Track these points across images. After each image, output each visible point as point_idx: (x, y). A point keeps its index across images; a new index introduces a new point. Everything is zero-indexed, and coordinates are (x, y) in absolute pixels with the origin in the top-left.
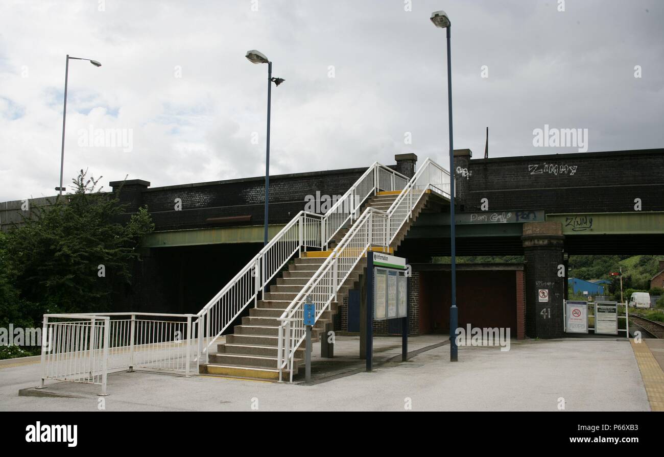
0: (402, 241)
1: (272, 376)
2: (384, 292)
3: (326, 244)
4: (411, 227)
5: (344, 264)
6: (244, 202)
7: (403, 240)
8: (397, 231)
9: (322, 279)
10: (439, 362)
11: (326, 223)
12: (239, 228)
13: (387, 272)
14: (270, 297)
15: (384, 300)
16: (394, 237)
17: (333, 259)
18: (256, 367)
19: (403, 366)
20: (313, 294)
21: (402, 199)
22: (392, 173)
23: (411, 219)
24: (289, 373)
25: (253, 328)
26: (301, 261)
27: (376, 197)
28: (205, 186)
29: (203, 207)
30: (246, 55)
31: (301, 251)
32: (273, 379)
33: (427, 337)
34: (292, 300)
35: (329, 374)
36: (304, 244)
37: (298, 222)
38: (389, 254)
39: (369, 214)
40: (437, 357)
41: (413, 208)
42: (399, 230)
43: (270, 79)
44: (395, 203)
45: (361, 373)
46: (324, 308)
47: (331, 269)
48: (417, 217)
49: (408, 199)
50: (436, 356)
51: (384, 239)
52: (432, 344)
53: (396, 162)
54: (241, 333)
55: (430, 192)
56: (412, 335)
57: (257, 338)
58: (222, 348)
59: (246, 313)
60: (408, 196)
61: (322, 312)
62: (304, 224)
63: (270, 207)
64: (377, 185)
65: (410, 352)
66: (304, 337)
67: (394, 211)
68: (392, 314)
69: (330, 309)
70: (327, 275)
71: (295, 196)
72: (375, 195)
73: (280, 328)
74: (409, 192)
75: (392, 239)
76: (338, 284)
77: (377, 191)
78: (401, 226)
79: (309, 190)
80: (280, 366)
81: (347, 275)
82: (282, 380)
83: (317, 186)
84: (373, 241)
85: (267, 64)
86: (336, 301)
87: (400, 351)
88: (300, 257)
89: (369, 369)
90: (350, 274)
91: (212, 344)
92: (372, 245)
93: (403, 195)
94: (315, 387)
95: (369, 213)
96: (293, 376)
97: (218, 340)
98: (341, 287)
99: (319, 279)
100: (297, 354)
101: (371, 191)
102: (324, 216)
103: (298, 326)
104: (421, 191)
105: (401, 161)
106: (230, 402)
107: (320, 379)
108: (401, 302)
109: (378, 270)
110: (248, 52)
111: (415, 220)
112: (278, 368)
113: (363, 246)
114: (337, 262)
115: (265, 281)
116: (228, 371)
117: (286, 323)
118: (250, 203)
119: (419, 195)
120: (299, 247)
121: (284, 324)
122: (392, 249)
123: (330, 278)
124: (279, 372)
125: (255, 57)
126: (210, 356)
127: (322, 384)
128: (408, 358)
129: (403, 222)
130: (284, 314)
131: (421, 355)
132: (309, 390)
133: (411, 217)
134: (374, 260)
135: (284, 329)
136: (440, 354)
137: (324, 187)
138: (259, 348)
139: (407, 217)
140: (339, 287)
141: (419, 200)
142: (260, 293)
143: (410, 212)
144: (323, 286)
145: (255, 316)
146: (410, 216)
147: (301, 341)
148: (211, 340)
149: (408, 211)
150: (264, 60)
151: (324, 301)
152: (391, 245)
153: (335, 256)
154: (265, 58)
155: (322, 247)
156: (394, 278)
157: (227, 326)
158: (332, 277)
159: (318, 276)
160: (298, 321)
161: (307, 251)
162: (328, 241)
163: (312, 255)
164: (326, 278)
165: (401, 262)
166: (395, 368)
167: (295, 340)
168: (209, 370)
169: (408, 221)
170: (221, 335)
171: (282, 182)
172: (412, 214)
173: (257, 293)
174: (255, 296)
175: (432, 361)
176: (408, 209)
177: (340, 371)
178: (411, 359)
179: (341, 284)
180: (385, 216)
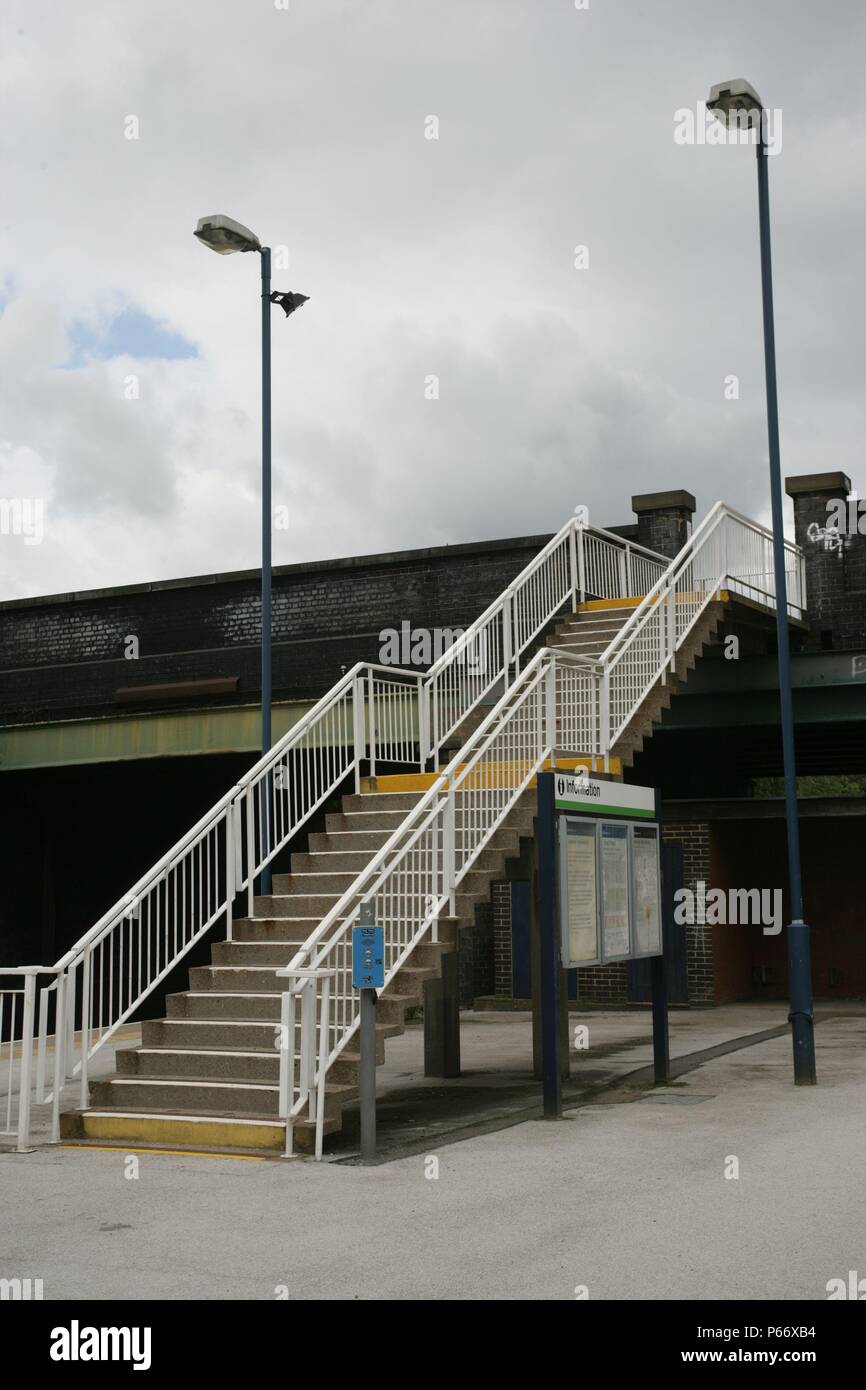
0: (646, 740)
1: (268, 1139)
2: (591, 886)
3: (435, 752)
4: (673, 698)
5: (475, 809)
6: (219, 639)
7: (651, 735)
8: (633, 712)
9: (409, 854)
10: (761, 1087)
11: (432, 695)
12: (204, 713)
13: (599, 829)
14: (271, 908)
15: (591, 908)
16: (621, 729)
17: (441, 796)
18: (222, 1113)
19: (655, 1099)
20: (384, 895)
21: (644, 622)
22: (623, 546)
23: (675, 674)
24: (313, 1131)
25: (218, 1000)
26: (359, 803)
27: (578, 617)
28: (109, 598)
29: (105, 657)
30: (195, 229)
31: (361, 775)
32: (269, 1148)
33: (739, 1011)
34: (324, 914)
35: (437, 1126)
36: (368, 755)
37: (350, 692)
38: (610, 778)
39: (547, 667)
40: (759, 1072)
41: (678, 645)
42: (636, 707)
43: (268, 297)
44: (623, 632)
45: (530, 1124)
46: (417, 937)
47: (436, 825)
48: (689, 670)
49: (662, 621)
50: (756, 1068)
51: (594, 734)
52: (750, 1032)
53: (636, 515)
54: (184, 1015)
55: (726, 599)
56: (694, 1004)
57: (229, 1027)
58: (129, 1061)
59: (201, 955)
60: (662, 611)
61: (410, 947)
62: (367, 700)
63: (276, 653)
64: (579, 582)
65: (676, 1059)
66: (357, 1021)
67: (620, 654)
68: (618, 949)
69: (435, 940)
70: (425, 840)
71: (360, 618)
72: (574, 611)
73: (285, 996)
74: (665, 600)
75: (617, 735)
76: (458, 867)
77: (578, 600)
78: (643, 696)
79: (397, 602)
80: (288, 1109)
81: (485, 840)
82: (295, 1150)
83: (419, 590)
84: (559, 742)
85: (257, 255)
86: (452, 915)
87: (646, 1055)
88: (358, 792)
89: (552, 1109)
90: (496, 835)
91: (101, 1048)
92: (557, 753)
93: (647, 610)
94: (386, 1169)
95: (544, 662)
96: (325, 1139)
97: (118, 1036)
98: (467, 875)
99: (402, 853)
100: (338, 1071)
101: (562, 601)
102: (426, 675)
103: (341, 990)
104: (700, 597)
105: (649, 512)
106: (129, 1226)
107: (409, 1144)
108: (645, 914)
109: (568, 823)
110: (200, 220)
111: (684, 678)
112: (282, 1113)
113: (532, 755)
114: (453, 803)
115: (257, 863)
116: (143, 1129)
117: (303, 982)
118: (237, 643)
119: (694, 608)
120: (355, 764)
121: (297, 987)
122: (617, 762)
123: (435, 850)
124: (285, 1128)
125: (221, 236)
126: (93, 1086)
127: (410, 1159)
128: (671, 1074)
129: (650, 686)
130: (299, 957)
131: (711, 1067)
132: (368, 1179)
133: (673, 670)
134: (558, 796)
135: (298, 1001)
136: (769, 1062)
137: (437, 591)
138: (232, 1058)
139: (661, 670)
140: (462, 874)
141: (694, 621)
142: (241, 897)
143: (671, 656)
144: (413, 873)
145: (228, 964)
146: (668, 667)
147: (350, 1032)
148: (96, 1037)
149: (662, 654)
150: (247, 244)
151: (416, 915)
152: (613, 752)
153: (446, 786)
154: (248, 236)
155: (423, 762)
156: (621, 844)
157: (143, 996)
158: (440, 846)
159: (400, 845)
160: (341, 975)
161: (377, 774)
162: (439, 744)
163: (392, 785)
164: (420, 851)
165: (642, 799)
166: (629, 1106)
167: (332, 1032)
168: (89, 1127)
169: (664, 683)
170: (126, 1022)
171: (321, 582)
172: (677, 663)
173: (234, 898)
174: (227, 906)
175: (742, 1082)
176: (662, 649)
177: (469, 1117)
178: (677, 1081)
179: (467, 866)
180: (594, 671)
